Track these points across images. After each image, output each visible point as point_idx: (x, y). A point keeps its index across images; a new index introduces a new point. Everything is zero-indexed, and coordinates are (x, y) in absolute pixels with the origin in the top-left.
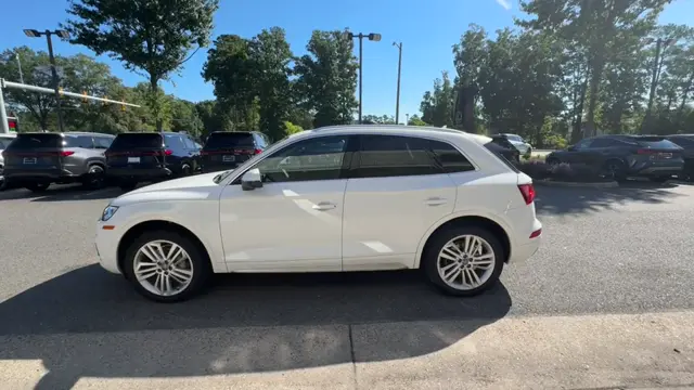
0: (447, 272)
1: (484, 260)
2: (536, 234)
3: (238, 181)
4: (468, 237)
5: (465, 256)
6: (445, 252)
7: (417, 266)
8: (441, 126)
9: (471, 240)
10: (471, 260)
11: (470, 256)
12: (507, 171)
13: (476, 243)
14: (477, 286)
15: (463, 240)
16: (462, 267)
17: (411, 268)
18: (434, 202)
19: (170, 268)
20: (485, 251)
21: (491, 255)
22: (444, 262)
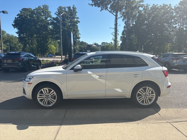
0: (139, 98)
1: (152, 96)
2: (169, 87)
3: (72, 69)
4: (148, 88)
5: (146, 94)
6: (140, 91)
7: (130, 97)
8: (137, 51)
9: (148, 89)
10: (148, 95)
11: (147, 94)
12: (159, 66)
13: (150, 90)
14: (148, 104)
15: (146, 88)
16: (144, 97)
17: (128, 97)
18: (136, 75)
19: (49, 98)
20: (152, 93)
21: (154, 95)
22: (139, 95)
